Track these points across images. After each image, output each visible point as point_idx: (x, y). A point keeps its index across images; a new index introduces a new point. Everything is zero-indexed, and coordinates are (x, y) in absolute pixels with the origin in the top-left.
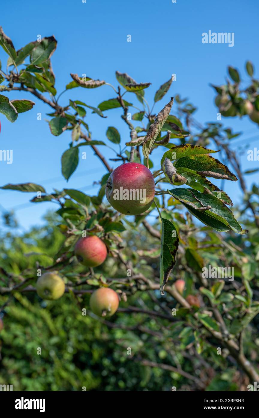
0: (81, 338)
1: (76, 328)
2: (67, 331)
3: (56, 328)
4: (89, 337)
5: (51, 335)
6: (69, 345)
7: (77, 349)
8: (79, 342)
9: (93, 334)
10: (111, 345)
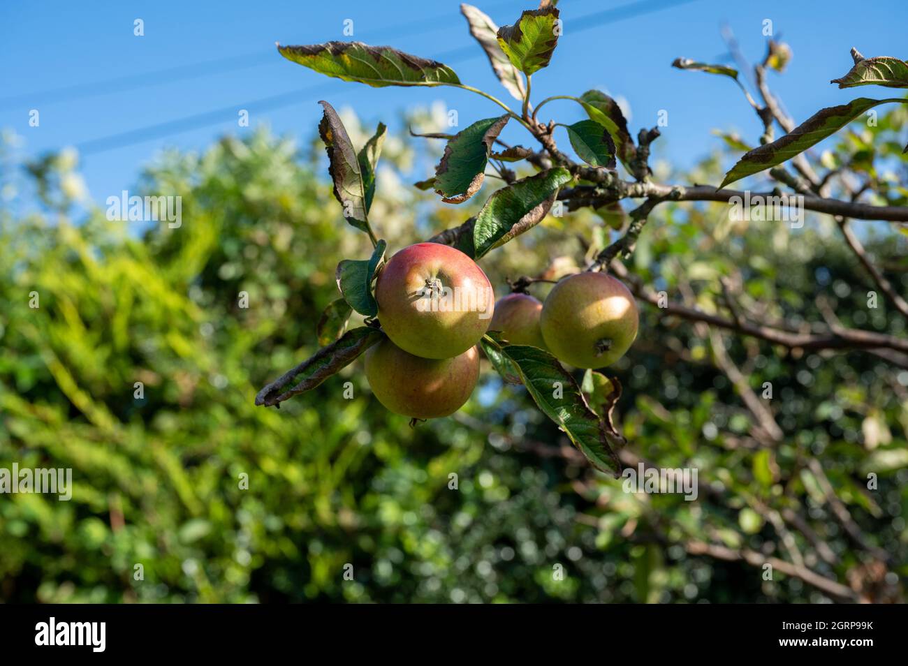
0: (274, 523)
1: (259, 496)
2: (233, 506)
3: (198, 498)
4: (299, 520)
5: (184, 517)
6: (240, 543)
7: (262, 553)
8: (269, 534)
9: (312, 513)
10: (365, 543)
